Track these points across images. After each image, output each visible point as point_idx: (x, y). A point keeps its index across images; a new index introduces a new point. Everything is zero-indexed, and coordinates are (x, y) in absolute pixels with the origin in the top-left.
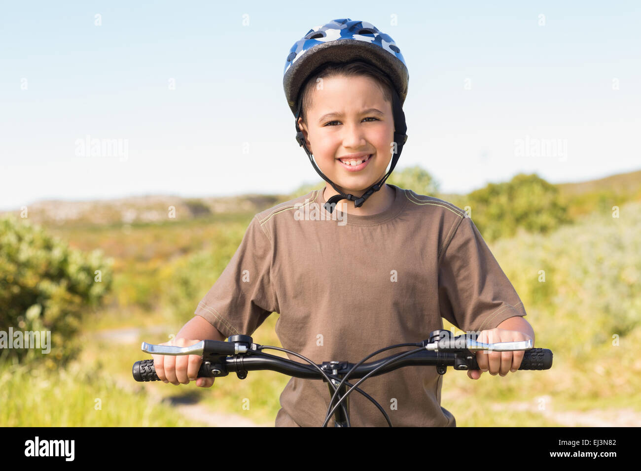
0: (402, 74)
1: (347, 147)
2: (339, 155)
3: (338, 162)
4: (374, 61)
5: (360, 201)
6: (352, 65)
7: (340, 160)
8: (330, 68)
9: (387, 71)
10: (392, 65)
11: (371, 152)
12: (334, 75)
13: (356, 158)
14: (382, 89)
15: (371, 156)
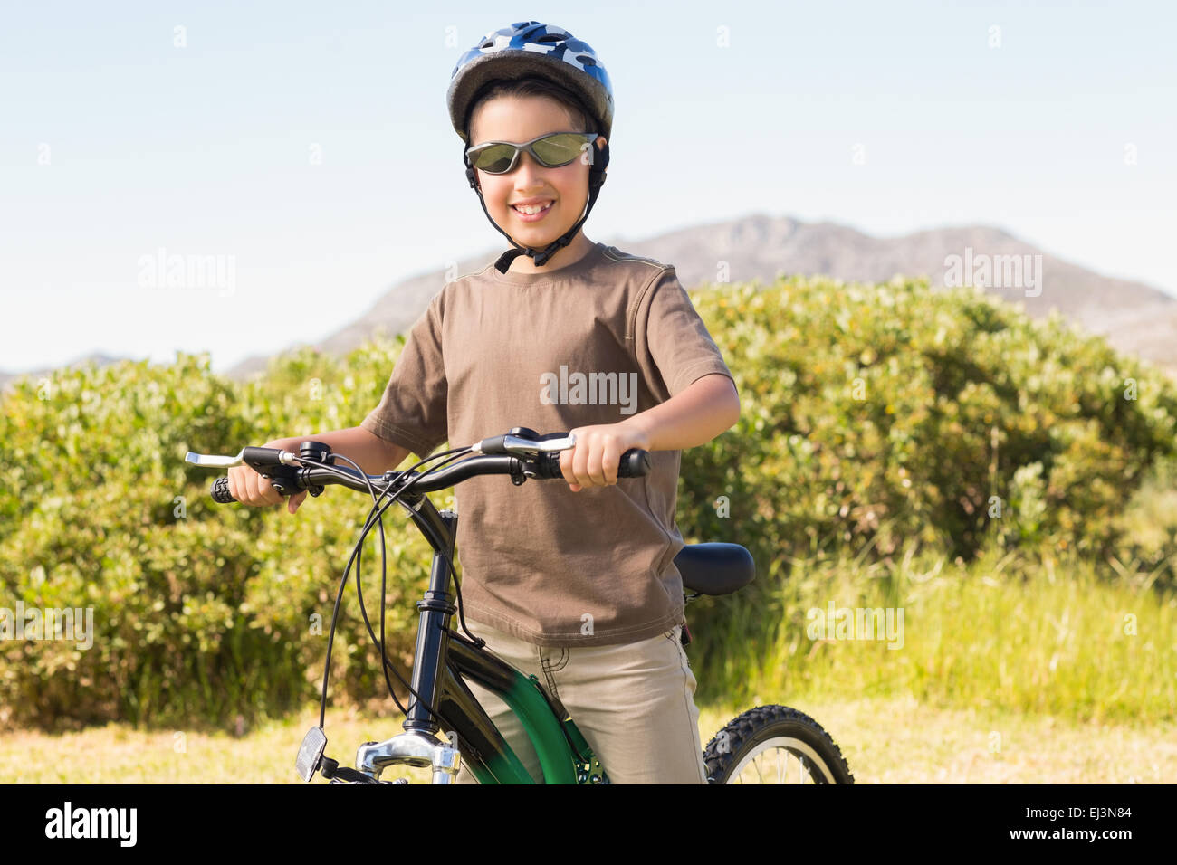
0: (595, 92)
1: (520, 190)
2: (512, 202)
3: (511, 210)
4: (553, 77)
5: (541, 257)
6: (525, 83)
7: (514, 207)
8: (498, 87)
9: (573, 90)
10: (577, 82)
11: (554, 197)
12: (504, 95)
13: (532, 204)
14: (567, 113)
15: (553, 202)
